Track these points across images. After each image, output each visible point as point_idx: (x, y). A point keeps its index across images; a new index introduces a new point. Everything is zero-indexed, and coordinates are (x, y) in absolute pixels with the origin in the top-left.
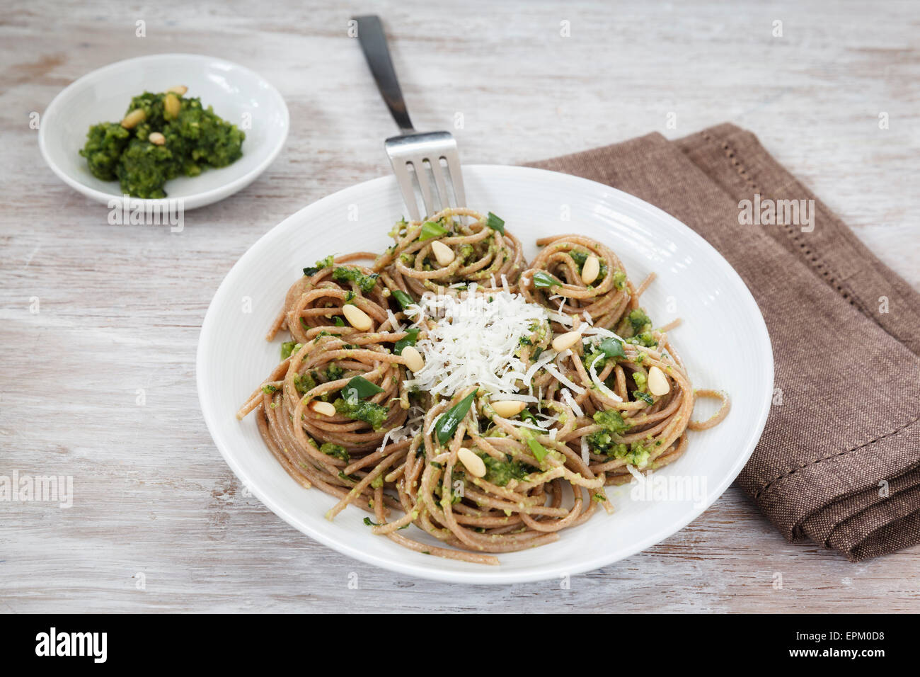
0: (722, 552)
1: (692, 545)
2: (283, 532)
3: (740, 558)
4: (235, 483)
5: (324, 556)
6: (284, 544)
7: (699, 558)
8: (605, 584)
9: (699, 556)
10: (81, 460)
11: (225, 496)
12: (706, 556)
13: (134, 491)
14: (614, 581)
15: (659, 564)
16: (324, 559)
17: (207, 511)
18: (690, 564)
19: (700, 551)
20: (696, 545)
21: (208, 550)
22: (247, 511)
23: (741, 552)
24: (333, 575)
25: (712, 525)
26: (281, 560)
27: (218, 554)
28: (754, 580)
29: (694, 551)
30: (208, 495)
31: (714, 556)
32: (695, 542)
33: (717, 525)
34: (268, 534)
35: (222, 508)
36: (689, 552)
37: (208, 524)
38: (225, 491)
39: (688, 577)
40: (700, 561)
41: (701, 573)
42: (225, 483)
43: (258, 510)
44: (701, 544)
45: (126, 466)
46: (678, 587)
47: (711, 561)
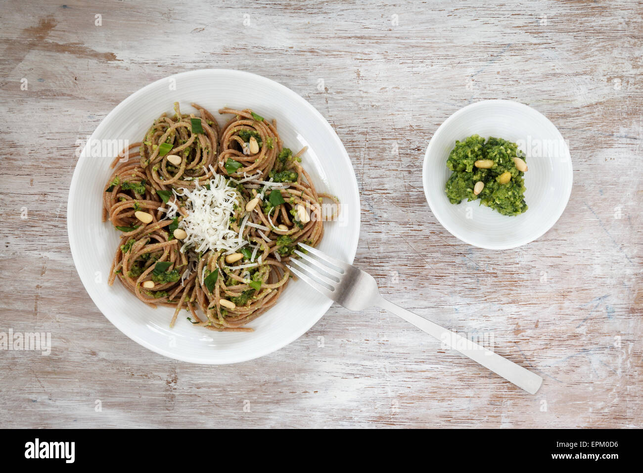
0: (405, 421)
1: (392, 417)
2: (200, 406)
3: (412, 424)
4: (176, 376)
5: (220, 421)
6: (201, 413)
9: (394, 423)
10: (103, 360)
11: (172, 384)
12: (398, 423)
13: (130, 380)
16: (219, 422)
17: (164, 393)
20: (394, 416)
21: (167, 416)
22: (183, 393)
25: (403, 404)
27: (171, 419)
29: (392, 420)
30: (164, 383)
31: (401, 423)
32: (393, 415)
33: (405, 404)
34: (193, 407)
35: (171, 391)
36: (390, 421)
37: (165, 401)
38: (172, 381)
42: (172, 376)
43: (188, 393)
44: (396, 416)
45: (124, 364)
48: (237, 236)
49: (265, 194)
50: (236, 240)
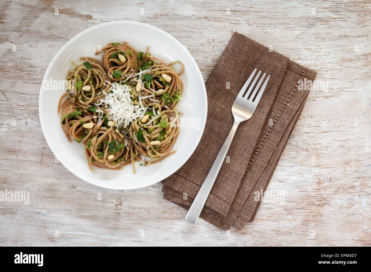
1: (245, 230)
3: (257, 234)
4: (121, 202)
7: (246, 234)
8: (219, 241)
9: (246, 233)
10: (80, 191)
11: (119, 206)
12: (248, 234)
13: (94, 203)
14: (222, 241)
15: (234, 236)
17: (114, 211)
18: (243, 236)
19: (247, 232)
20: (246, 229)
21: (115, 225)
22: (125, 212)
23: (257, 233)
24: (148, 235)
26: (134, 229)
27: (117, 226)
28: (259, 242)
29: (245, 232)
30: (114, 205)
34: (131, 220)
35: (118, 210)
36: (243, 232)
37: (115, 216)
38: (119, 204)
39: (242, 240)
40: (246, 235)
41: (245, 239)
42: (119, 201)
43: (128, 211)
44: (247, 229)
46: (238, 243)
47: (249, 235)
48: (140, 107)
49: (142, 79)
50: (141, 109)
